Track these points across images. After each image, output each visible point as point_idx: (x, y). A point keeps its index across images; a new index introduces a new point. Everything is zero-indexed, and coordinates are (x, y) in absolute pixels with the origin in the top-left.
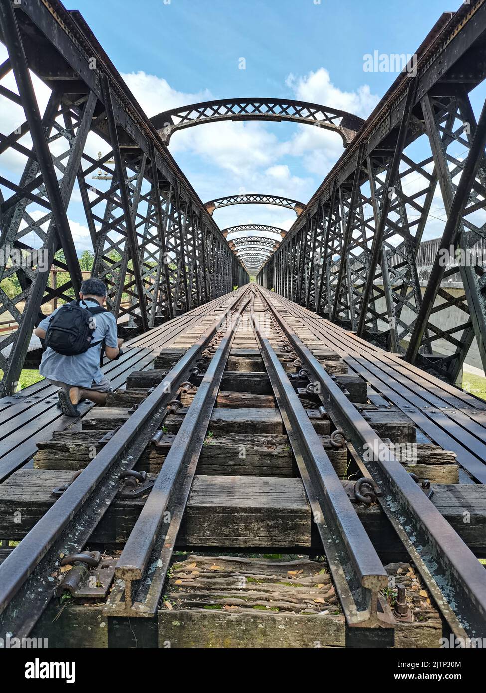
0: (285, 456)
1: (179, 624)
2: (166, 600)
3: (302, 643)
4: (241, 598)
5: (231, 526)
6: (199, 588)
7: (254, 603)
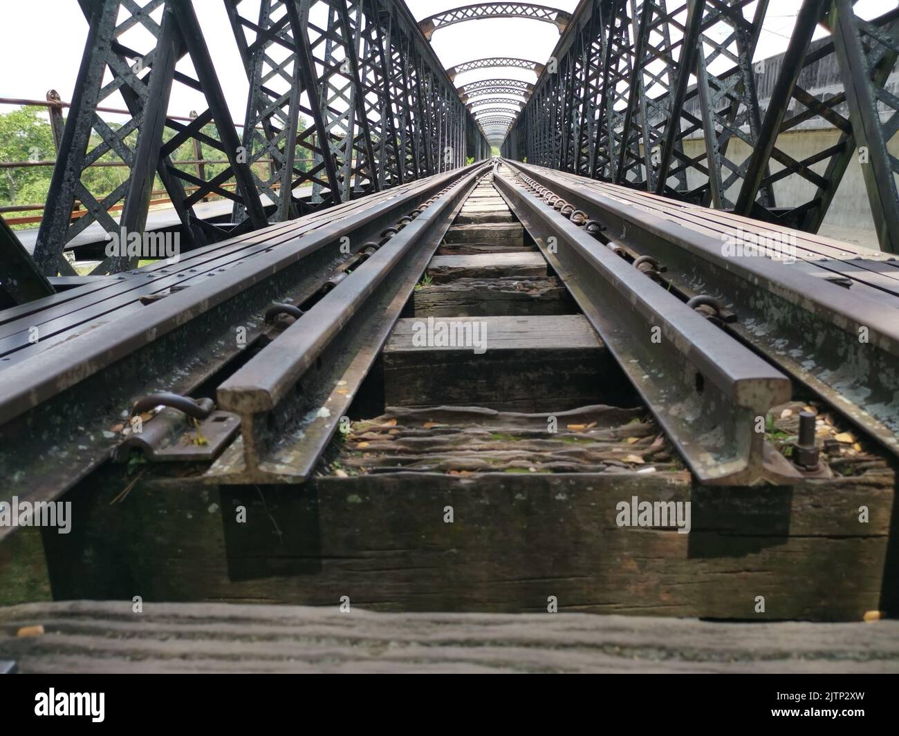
0: (553, 300)
1: (359, 500)
2: (338, 468)
3: (603, 525)
4: (479, 458)
5: (462, 383)
6: (400, 452)
7: (502, 466)
